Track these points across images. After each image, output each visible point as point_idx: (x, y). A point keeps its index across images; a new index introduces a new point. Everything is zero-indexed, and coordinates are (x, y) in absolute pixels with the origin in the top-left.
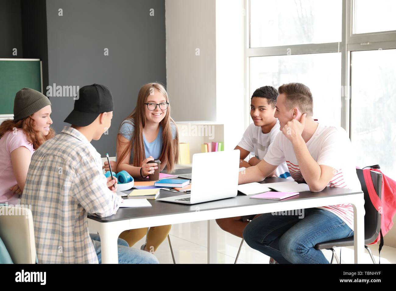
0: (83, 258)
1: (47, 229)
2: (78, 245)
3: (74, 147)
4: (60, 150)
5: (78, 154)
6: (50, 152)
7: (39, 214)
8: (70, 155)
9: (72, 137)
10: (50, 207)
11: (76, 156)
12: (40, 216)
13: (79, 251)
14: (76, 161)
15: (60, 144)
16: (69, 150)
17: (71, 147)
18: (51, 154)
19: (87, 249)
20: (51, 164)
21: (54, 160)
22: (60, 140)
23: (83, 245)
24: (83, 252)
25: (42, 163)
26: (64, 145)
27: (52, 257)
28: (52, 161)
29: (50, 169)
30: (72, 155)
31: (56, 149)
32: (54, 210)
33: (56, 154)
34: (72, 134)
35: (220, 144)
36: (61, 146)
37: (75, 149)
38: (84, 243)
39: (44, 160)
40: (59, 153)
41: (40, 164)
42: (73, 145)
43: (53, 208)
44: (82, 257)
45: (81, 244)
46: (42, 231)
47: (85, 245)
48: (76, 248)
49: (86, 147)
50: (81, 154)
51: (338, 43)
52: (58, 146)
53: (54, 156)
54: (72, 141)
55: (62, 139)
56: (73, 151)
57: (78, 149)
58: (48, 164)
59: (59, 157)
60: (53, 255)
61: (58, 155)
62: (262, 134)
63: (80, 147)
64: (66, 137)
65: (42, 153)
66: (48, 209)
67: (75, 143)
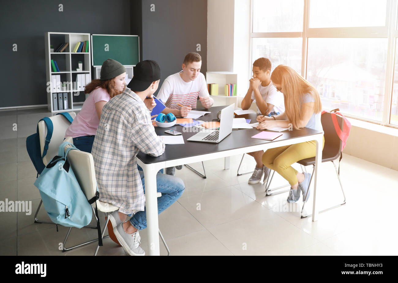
0: (134, 182)
1: (106, 162)
2: (130, 173)
3: (130, 106)
4: (121, 107)
5: (133, 112)
6: (114, 107)
7: (102, 151)
8: (127, 113)
9: (130, 97)
10: (110, 147)
11: (131, 113)
12: (103, 153)
13: (131, 177)
14: (132, 117)
15: (121, 102)
16: (127, 108)
17: (129, 106)
18: (114, 109)
19: (136, 176)
20: (114, 117)
21: (116, 114)
22: (122, 98)
23: (133, 173)
24: (133, 178)
25: (109, 115)
26: (124, 104)
27: (109, 181)
28: (114, 115)
29: (113, 120)
30: (129, 113)
31: (118, 106)
32: (113, 149)
33: (117, 110)
34: (130, 95)
35: (235, 85)
36: (122, 104)
37: (131, 108)
38: (134, 171)
39: (110, 113)
40: (120, 109)
41: (107, 115)
42: (130, 105)
43: (112, 148)
44: (132, 181)
45: (132, 173)
46: (103, 164)
47: (134, 174)
48: (129, 175)
49: (139, 107)
50: (135, 112)
51: (301, 32)
52: (120, 104)
53: (116, 111)
54: (130, 101)
55: (123, 98)
56: (130, 109)
57: (134, 107)
58: (112, 116)
59: (119, 112)
60: (110, 180)
61: (119, 111)
62: (262, 86)
63: (135, 107)
64: (126, 97)
65: (109, 107)
66: (109, 148)
67: (132, 103)
